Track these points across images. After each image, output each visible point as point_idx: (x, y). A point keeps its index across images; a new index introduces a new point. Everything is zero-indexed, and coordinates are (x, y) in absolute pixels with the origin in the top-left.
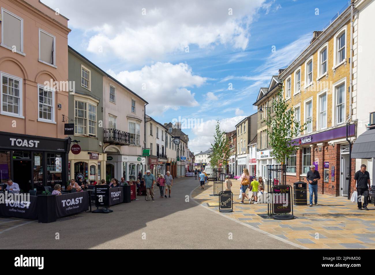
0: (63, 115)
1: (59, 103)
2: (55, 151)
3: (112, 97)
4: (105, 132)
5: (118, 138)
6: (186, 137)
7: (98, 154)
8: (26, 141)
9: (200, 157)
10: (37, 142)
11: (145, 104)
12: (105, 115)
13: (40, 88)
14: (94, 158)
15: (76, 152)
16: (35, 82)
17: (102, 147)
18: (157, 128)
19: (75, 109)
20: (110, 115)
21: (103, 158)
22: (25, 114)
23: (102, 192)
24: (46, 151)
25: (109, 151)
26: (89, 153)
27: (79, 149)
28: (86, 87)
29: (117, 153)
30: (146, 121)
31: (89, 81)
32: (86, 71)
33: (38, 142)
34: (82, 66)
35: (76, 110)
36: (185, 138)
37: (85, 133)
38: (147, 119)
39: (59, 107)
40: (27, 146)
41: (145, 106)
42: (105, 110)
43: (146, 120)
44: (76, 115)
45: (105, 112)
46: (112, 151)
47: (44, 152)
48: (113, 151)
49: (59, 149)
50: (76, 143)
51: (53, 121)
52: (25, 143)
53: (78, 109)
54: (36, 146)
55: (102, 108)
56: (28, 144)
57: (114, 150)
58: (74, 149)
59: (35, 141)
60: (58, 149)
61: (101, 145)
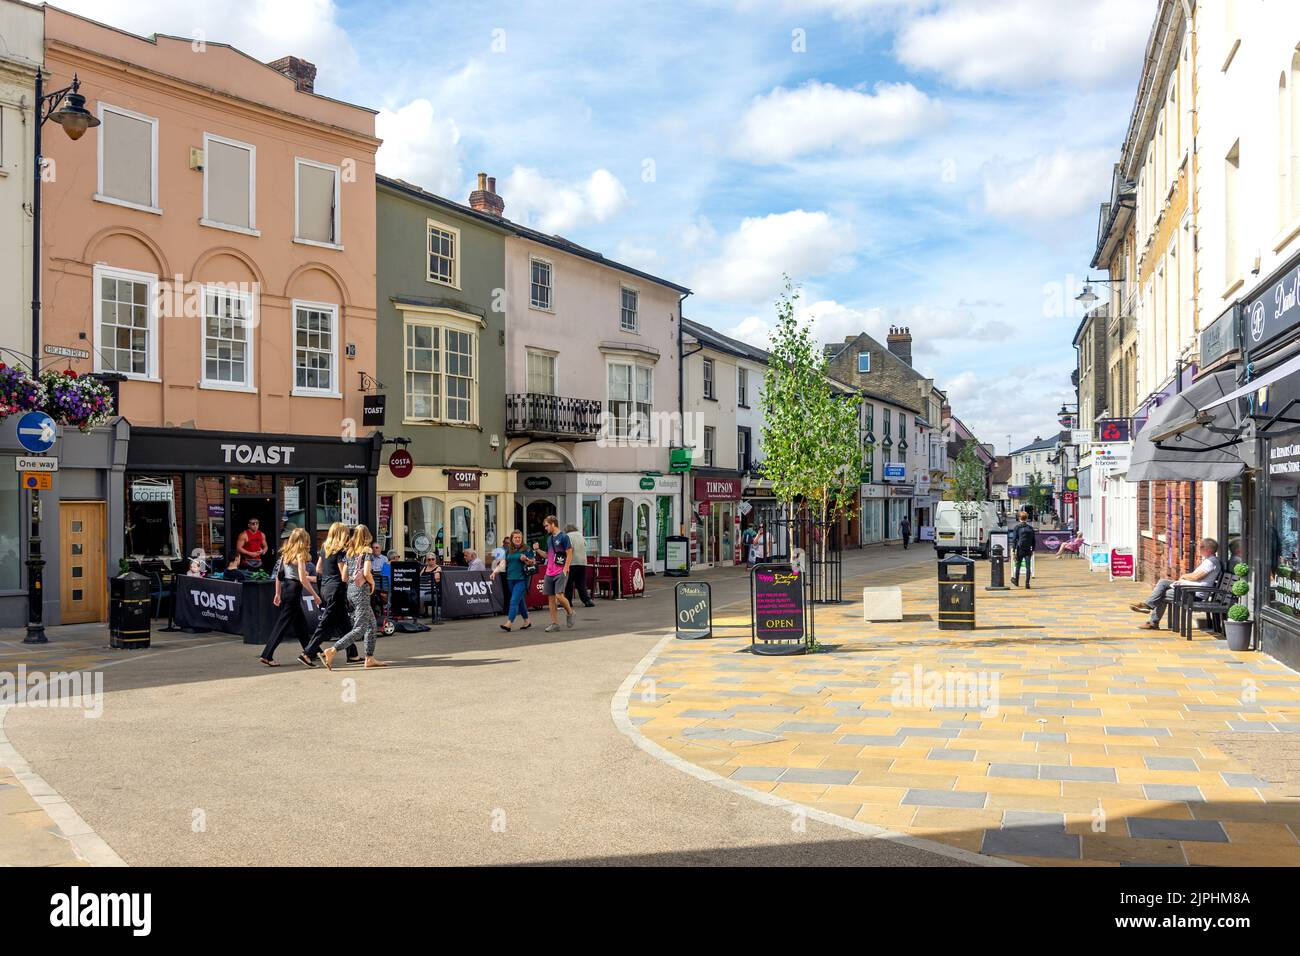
0: (362, 373)
1: (349, 341)
2: (336, 470)
3: (540, 293)
4: (510, 405)
5: (551, 422)
6: (926, 387)
7: (479, 474)
8: (259, 449)
9: (1028, 461)
10: (288, 450)
11: (682, 296)
12: (512, 355)
13: (298, 310)
14: (462, 485)
15: (402, 472)
16: (285, 297)
17: (499, 451)
18: (743, 372)
19: (406, 347)
20: (533, 350)
21: (501, 483)
22: (258, 382)
23: (405, 580)
24: (314, 473)
25: (529, 461)
26: (445, 472)
27: (408, 462)
28: (445, 280)
29: (563, 467)
30: (684, 353)
31: (455, 261)
32: (443, 234)
33: (293, 449)
34: (431, 223)
35: (410, 351)
36: (923, 391)
37: (436, 415)
38: (688, 346)
39: (349, 351)
40: (263, 461)
41: (680, 303)
42: (511, 336)
43: (686, 349)
44: (410, 367)
45: (512, 345)
46: (541, 461)
47: (308, 474)
48: (545, 461)
49: (350, 466)
50: (401, 447)
51: (334, 391)
52: (257, 455)
53: (414, 348)
54: (287, 461)
55: (502, 334)
56: (266, 455)
57: (550, 458)
58: (397, 461)
59: (283, 449)
60: (346, 467)
61: (497, 445)
